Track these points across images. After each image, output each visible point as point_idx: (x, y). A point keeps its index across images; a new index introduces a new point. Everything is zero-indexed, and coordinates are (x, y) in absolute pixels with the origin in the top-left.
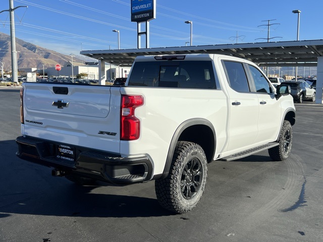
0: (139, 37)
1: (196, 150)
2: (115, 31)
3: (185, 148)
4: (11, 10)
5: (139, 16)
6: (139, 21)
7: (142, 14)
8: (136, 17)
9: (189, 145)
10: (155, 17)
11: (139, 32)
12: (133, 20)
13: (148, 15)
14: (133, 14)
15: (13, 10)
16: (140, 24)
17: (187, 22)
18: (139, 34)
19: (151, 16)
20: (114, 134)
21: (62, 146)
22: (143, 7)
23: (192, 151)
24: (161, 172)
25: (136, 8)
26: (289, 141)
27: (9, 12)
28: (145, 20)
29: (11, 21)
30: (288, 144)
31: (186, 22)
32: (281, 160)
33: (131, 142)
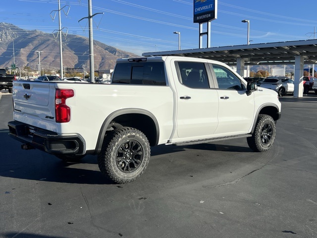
0: (201, 37)
1: (134, 134)
2: (175, 33)
3: (121, 132)
4: (90, 17)
5: (201, 17)
6: (200, 22)
7: (203, 16)
8: (198, 18)
9: (126, 129)
10: (216, 17)
11: (201, 32)
12: (195, 21)
13: (210, 15)
14: (195, 16)
15: (92, 17)
16: (201, 25)
17: (244, 21)
18: (200, 34)
19: (213, 17)
20: (53, 118)
21: (30, 127)
22: (205, 8)
23: (129, 134)
24: (94, 148)
25: (199, 9)
26: (272, 134)
27: (88, 19)
28: (206, 20)
29: (89, 27)
30: (269, 137)
31: (242, 21)
32: (259, 151)
33: (62, 124)
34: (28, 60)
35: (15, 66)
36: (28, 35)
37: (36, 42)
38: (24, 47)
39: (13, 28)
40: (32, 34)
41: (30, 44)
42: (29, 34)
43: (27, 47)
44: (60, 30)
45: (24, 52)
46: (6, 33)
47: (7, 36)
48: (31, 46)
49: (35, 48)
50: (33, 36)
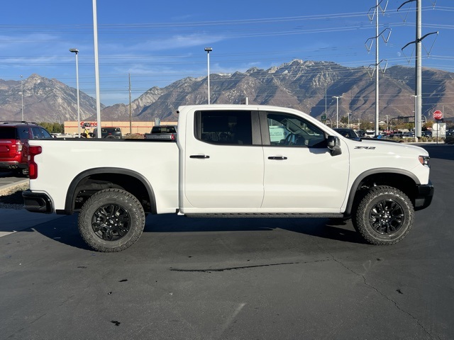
4: (418, 41)
15: (421, 40)
27: (415, 44)
29: (417, 55)
34: (350, 108)
35: (325, 117)
36: (351, 74)
37: (362, 83)
38: (346, 91)
39: (334, 67)
40: (357, 72)
41: (355, 87)
42: (354, 73)
43: (350, 91)
44: (376, 65)
45: (346, 97)
46: (325, 75)
47: (325, 78)
48: (356, 89)
49: (360, 91)
50: (360, 74)
